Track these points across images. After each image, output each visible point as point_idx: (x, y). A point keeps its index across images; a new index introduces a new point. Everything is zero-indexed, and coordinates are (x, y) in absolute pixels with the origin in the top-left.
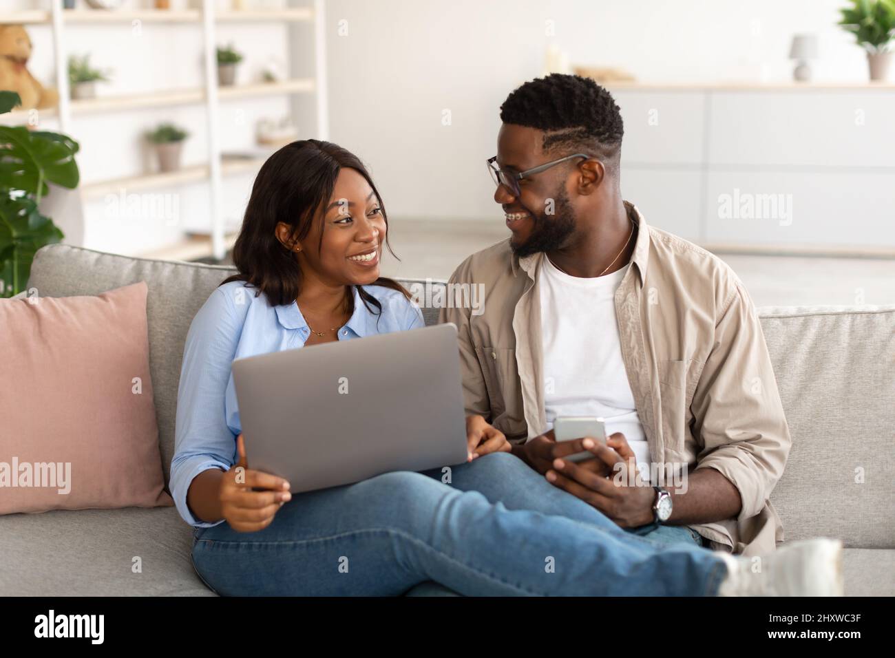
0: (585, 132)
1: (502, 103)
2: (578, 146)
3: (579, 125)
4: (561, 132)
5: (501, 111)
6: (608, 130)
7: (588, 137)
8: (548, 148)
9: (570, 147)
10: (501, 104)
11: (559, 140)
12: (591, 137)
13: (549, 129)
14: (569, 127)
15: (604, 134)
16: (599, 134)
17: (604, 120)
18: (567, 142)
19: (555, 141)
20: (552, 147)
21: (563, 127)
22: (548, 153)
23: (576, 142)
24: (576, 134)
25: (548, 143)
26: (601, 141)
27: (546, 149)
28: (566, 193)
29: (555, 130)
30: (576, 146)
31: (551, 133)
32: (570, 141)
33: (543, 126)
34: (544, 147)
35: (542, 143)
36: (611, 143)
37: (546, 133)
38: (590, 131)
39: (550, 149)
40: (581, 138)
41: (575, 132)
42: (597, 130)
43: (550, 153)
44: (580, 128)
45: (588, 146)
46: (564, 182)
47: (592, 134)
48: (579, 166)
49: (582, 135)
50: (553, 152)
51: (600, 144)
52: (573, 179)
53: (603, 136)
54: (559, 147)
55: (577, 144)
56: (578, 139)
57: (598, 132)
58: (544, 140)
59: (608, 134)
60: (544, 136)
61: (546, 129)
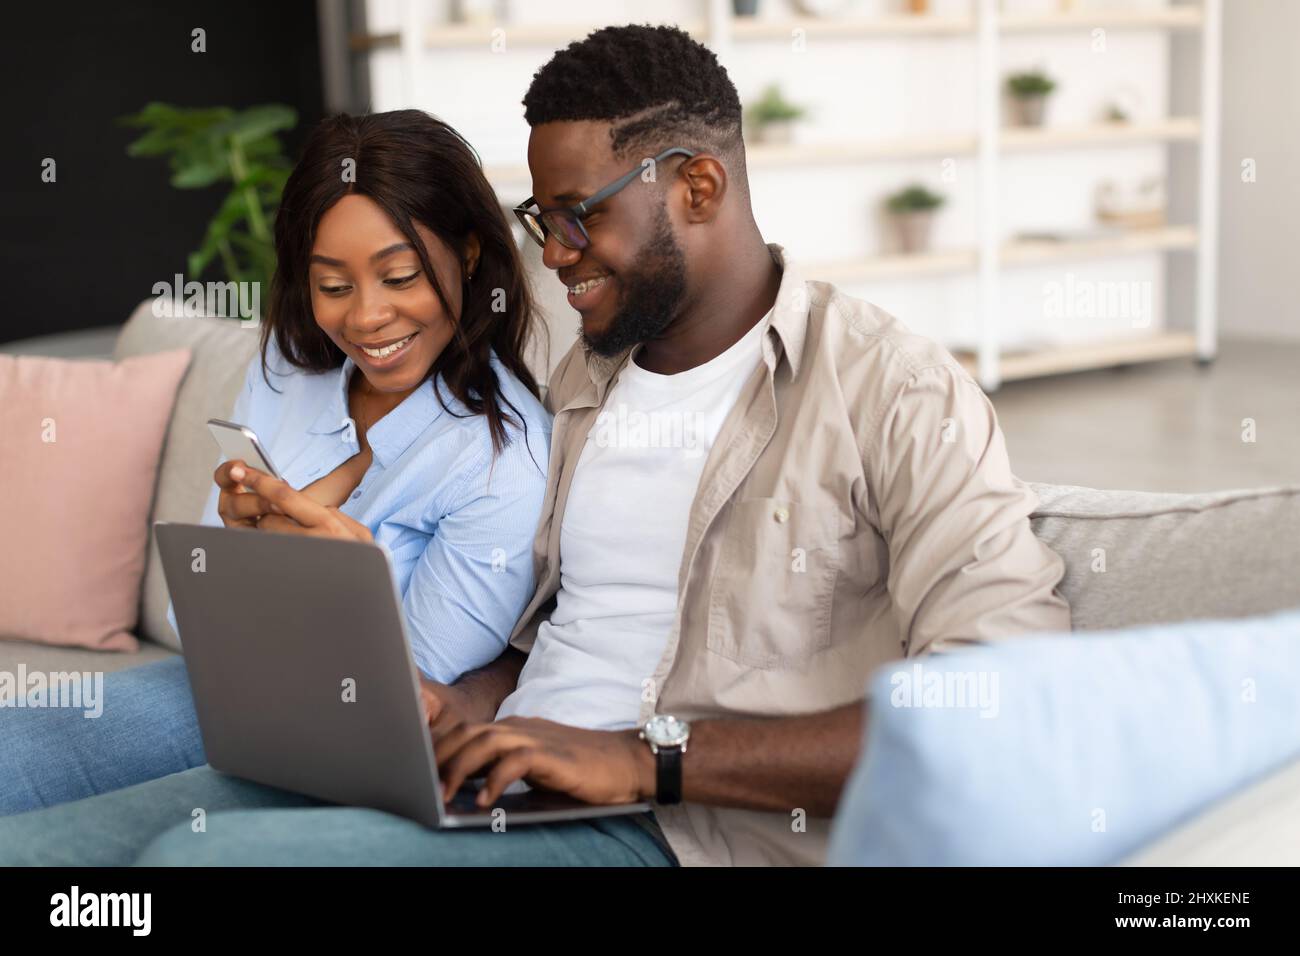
0: (680, 109)
1: (524, 94)
2: (672, 136)
3: (667, 100)
4: (638, 117)
5: (524, 109)
6: (715, 104)
7: (686, 118)
8: (622, 148)
9: (658, 140)
10: (522, 96)
11: (639, 131)
12: (693, 117)
13: (617, 117)
14: (651, 106)
15: (712, 110)
16: (702, 111)
17: (706, 85)
18: (653, 133)
19: (632, 135)
20: (629, 147)
21: (641, 107)
22: (623, 157)
23: (668, 129)
24: (665, 116)
25: (620, 139)
26: (710, 123)
27: (619, 151)
28: (669, 225)
29: (627, 116)
30: (668, 137)
31: (621, 123)
32: (658, 130)
33: (603, 113)
34: (615, 148)
35: (610, 141)
36: (725, 126)
37: (613, 123)
38: (688, 108)
39: (625, 150)
40: (674, 121)
41: (663, 112)
42: (698, 104)
43: (627, 155)
44: (669, 105)
45: (690, 133)
46: (664, 204)
47: (692, 112)
48: (681, 174)
49: (675, 117)
50: (632, 154)
51: (708, 128)
52: (677, 195)
53: (710, 113)
54: (640, 143)
55: (671, 133)
56: (670, 124)
57: (701, 106)
58: (612, 136)
59: (717, 109)
60: (611, 131)
61: (613, 117)
